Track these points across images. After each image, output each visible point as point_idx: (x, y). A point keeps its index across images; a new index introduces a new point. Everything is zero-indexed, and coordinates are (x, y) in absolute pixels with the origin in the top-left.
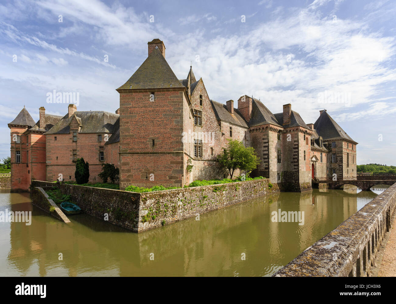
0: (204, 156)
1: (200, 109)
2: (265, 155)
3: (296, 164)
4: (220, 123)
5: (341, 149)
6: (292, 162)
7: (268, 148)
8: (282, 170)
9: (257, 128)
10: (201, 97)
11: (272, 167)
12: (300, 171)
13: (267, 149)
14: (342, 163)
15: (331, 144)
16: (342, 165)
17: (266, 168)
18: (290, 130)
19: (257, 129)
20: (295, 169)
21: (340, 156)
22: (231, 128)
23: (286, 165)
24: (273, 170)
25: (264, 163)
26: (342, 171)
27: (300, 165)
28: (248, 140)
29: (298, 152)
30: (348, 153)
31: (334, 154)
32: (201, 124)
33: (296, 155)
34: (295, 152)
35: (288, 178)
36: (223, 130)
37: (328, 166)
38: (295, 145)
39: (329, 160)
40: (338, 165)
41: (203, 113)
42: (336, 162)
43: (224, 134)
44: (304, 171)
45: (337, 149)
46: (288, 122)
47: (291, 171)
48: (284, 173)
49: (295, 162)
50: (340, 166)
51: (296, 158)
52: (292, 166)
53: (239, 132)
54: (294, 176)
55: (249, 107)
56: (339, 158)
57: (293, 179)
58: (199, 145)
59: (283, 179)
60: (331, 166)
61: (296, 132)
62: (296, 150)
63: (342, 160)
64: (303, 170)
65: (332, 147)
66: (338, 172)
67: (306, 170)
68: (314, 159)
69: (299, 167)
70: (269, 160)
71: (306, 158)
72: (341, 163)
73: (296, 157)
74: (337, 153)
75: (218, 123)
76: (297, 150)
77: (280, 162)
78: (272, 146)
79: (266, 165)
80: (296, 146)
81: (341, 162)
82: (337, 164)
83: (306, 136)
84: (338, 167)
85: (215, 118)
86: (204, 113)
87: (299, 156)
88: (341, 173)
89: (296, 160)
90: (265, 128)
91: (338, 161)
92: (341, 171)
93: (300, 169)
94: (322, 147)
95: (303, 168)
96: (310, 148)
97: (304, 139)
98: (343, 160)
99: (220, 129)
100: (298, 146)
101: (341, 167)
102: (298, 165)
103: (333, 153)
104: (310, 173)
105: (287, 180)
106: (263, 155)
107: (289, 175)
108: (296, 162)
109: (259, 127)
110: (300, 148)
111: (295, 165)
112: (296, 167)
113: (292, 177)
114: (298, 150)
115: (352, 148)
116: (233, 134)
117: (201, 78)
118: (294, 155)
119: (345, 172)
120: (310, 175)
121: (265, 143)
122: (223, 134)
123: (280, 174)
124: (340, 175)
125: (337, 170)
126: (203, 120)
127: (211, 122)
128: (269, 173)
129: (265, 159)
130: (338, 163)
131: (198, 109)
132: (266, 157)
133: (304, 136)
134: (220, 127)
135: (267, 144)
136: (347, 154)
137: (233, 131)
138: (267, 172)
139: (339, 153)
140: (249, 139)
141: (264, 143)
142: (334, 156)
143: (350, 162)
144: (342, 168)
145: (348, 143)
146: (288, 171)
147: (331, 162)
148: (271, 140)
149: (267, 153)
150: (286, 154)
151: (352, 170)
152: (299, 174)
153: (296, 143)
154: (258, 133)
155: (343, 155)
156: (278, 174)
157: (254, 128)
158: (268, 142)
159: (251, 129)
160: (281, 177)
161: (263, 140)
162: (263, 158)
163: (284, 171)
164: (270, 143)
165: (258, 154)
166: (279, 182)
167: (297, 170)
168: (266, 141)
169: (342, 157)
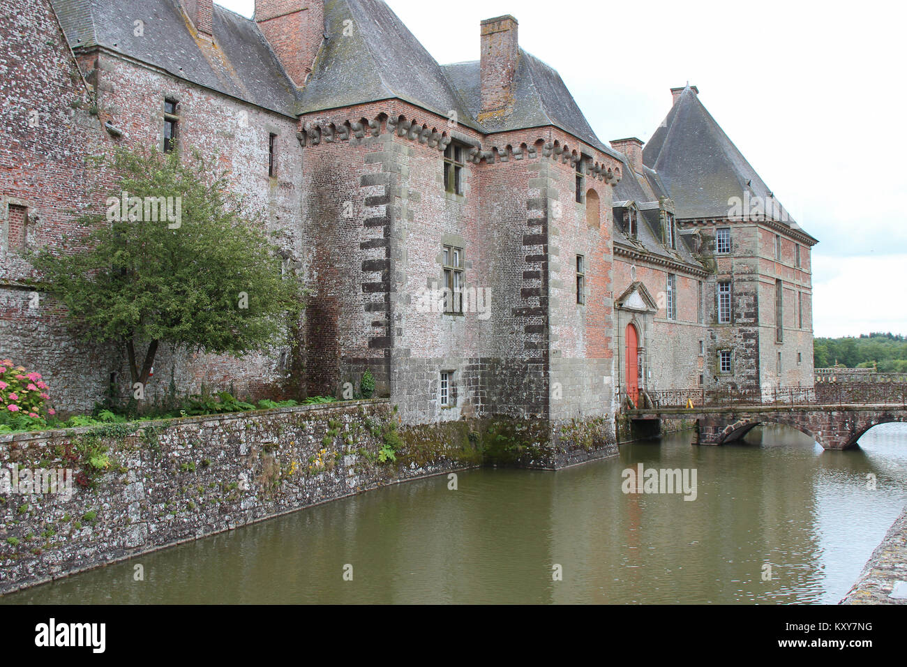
2: (370, 266)
3: (536, 321)
4: (96, 64)
5: (749, 261)
6: (517, 313)
7: (387, 233)
8: (468, 354)
9: (336, 122)
11: (407, 333)
12: (552, 360)
13: (378, 233)
14: (756, 323)
15: (714, 238)
16: (757, 332)
17: (375, 343)
18: (509, 147)
19: (333, 127)
20: (530, 346)
21: (746, 294)
22: (172, 104)
24: (415, 353)
25: (368, 314)
26: (757, 362)
27: (554, 330)
28: (286, 185)
29: (544, 258)
30: (778, 281)
31: (725, 284)
33: (536, 275)
34: (529, 259)
35: (501, 394)
36: (111, 113)
37: (702, 339)
38: (531, 223)
39: (708, 309)
40: (741, 331)
42: (732, 318)
43: (121, 135)
44: (574, 361)
45: (735, 261)
46: (504, 108)
47: (513, 361)
48: (482, 367)
49: (531, 312)
50: (747, 336)
51: (536, 292)
52: (518, 332)
53: (231, 136)
54: (527, 387)
55: (306, 10)
56: (743, 302)
57: (518, 401)
59: (476, 401)
60: (713, 337)
61: (536, 158)
62: (536, 247)
63: (757, 310)
64: (568, 354)
65: (716, 252)
66: (741, 365)
67: (589, 354)
68: (635, 301)
69: (547, 338)
70: (387, 298)
71: (587, 291)
72: (750, 325)
73: (536, 283)
74: (736, 278)
75: (76, 65)
76: (538, 249)
78: (411, 218)
79: (376, 324)
80: (537, 230)
81: (752, 320)
82: (735, 331)
83: (589, 182)
84: (739, 340)
87: (550, 281)
88: (753, 372)
89: (535, 303)
90: (370, 123)
91: (739, 316)
92: (752, 361)
93: (553, 346)
94: (674, 248)
95: (574, 346)
96: (610, 245)
97: (574, 195)
98: (760, 309)
99: (94, 99)
100: (545, 230)
101: (753, 342)
102: (544, 329)
103: (720, 277)
104: (609, 369)
105: (494, 408)
106: (361, 271)
107: (503, 382)
108: (534, 312)
109: (345, 113)
110: (553, 241)
111: (530, 330)
112: (535, 338)
113: (518, 389)
114: (546, 250)
115: (794, 258)
116: (184, 138)
118: (528, 276)
119: (766, 363)
120: (606, 380)
121: (374, 202)
122: (114, 135)
123: (458, 376)
124: (750, 377)
125: (737, 354)
128: (389, 370)
129: (370, 288)
130: (739, 324)
132: (377, 277)
133: (579, 179)
134: (95, 87)
135: (383, 208)
136: (773, 282)
137: (185, 123)
138: (378, 361)
139: (745, 280)
140: (297, 179)
141: (367, 205)
142: (725, 292)
143: (789, 322)
144: (757, 347)
145: (777, 236)
146: (498, 361)
147: (715, 318)
148: (406, 186)
149: (383, 257)
150: (491, 269)
151: (796, 355)
152: (547, 375)
153: (538, 214)
154: (340, 150)
155: (760, 288)
156: (447, 374)
157: (320, 121)
158: (387, 199)
159: (308, 126)
160: (461, 390)
161: (364, 188)
162: (364, 285)
163: (483, 360)
164: (400, 203)
165: (340, 261)
166: (454, 415)
167: (538, 354)
168: (378, 191)
169: (756, 299)
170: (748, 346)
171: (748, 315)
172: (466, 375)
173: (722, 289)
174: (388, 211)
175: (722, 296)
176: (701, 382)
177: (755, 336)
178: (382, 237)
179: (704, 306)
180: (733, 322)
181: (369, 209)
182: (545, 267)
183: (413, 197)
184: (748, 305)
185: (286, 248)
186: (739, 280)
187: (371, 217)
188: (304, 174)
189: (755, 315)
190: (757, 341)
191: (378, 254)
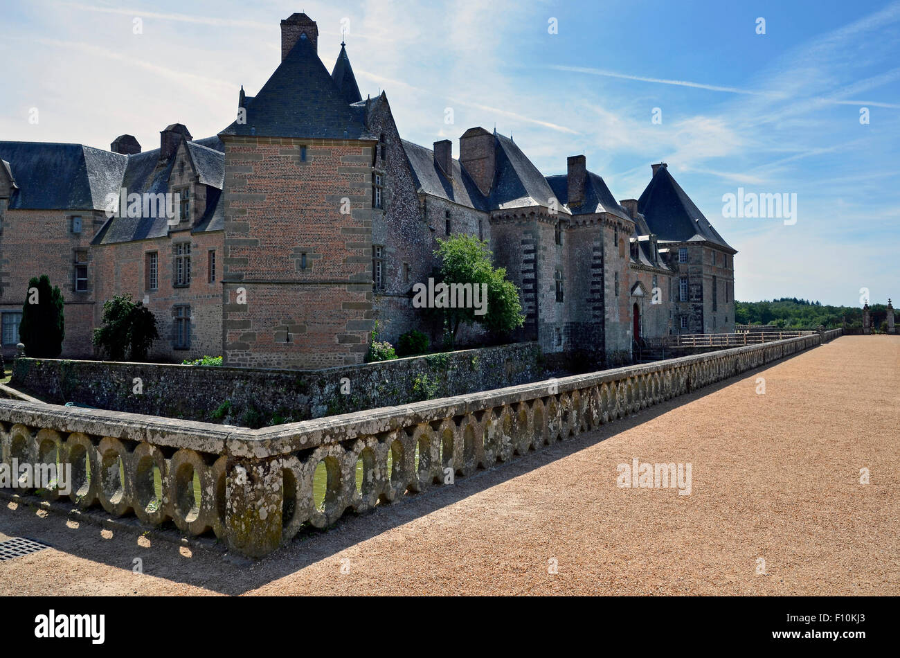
0: (389, 284)
1: (381, 169)
2: (527, 281)
3: (597, 304)
4: (425, 201)
5: (698, 266)
6: (589, 301)
7: (535, 266)
8: (565, 320)
9: (509, 215)
10: (383, 138)
12: (606, 323)
13: (531, 267)
14: (702, 301)
15: (678, 254)
16: (702, 306)
17: (530, 316)
18: (584, 222)
19: (507, 217)
20: (595, 316)
21: (696, 285)
22: (448, 214)
23: (574, 306)
25: (526, 303)
26: (702, 322)
27: (607, 308)
29: (602, 275)
30: (714, 277)
31: (684, 279)
32: (382, 206)
33: (598, 283)
34: (594, 275)
35: (581, 339)
36: (430, 221)
37: (672, 310)
38: (595, 258)
39: (674, 293)
40: (693, 305)
42: (688, 298)
43: (433, 230)
44: (615, 323)
45: (689, 266)
46: (580, 201)
47: (586, 323)
48: (571, 327)
49: (595, 300)
50: (696, 308)
51: (598, 291)
52: (589, 310)
53: (467, 224)
54: (594, 335)
55: (488, 157)
56: (694, 289)
57: (590, 342)
58: (378, 257)
59: (568, 342)
60: (677, 309)
61: (597, 227)
63: (702, 294)
64: (612, 320)
65: (679, 261)
66: (693, 325)
67: (621, 320)
68: (638, 291)
69: (604, 312)
70: (536, 296)
71: (620, 289)
72: (698, 302)
73: (598, 287)
74: (690, 275)
75: (420, 203)
76: (599, 271)
77: (562, 301)
78: (544, 259)
79: (530, 308)
80: (598, 262)
81: (699, 299)
82: (690, 305)
83: (620, 235)
84: (692, 310)
85: (413, 189)
86: (388, 178)
87: (605, 286)
88: (700, 328)
89: (597, 296)
90: (527, 216)
91: (692, 297)
92: (700, 322)
93: (606, 316)
94: (656, 261)
95: (614, 316)
96: (629, 264)
97: (614, 243)
98: (704, 293)
99: (425, 216)
100: (602, 261)
101: (700, 311)
102: (602, 308)
103: (681, 275)
104: (629, 327)
105: (577, 345)
106: (522, 283)
107: (581, 333)
108: (598, 300)
109: (514, 211)
110: (606, 267)
111: (595, 309)
112: (597, 313)
113: (589, 336)
114: (603, 271)
115: (723, 262)
116: (452, 228)
117: (384, 92)
118: (594, 283)
120: (628, 332)
121: (528, 252)
122: (431, 230)
123: (562, 331)
124: (698, 331)
125: (691, 318)
126: (387, 195)
127: (404, 200)
128: (537, 328)
129: (527, 291)
130: (692, 302)
131: (376, 169)
132: (530, 286)
133: (616, 235)
134: (426, 211)
135: (533, 255)
136: (711, 278)
137: (452, 221)
138: (533, 324)
139: (695, 277)
140: (489, 240)
141: (525, 253)
142: (684, 284)
143: (720, 299)
144: (702, 314)
145: (714, 251)
146: (579, 323)
147: (678, 298)
148: (542, 244)
149: (533, 277)
150: (575, 280)
151: (724, 318)
152: (604, 330)
153: (598, 254)
154: (510, 227)
155: (704, 281)
156: (558, 329)
157: (501, 214)
158: (535, 251)
159: (494, 216)
160: (563, 337)
161: (523, 245)
162: (524, 290)
163: (571, 323)
164: (540, 252)
166: (560, 349)
167: (599, 320)
168: (531, 247)
169: (702, 288)
170: (697, 314)
171: (697, 297)
172: (565, 330)
173: (682, 282)
174: (535, 256)
175: (682, 286)
176: (671, 334)
177: (701, 308)
178: (532, 268)
179: (672, 292)
180: (689, 300)
181: (526, 255)
182: (603, 279)
183: (545, 249)
184: (697, 291)
186: (692, 277)
187: (527, 259)
188: (492, 237)
189: (701, 296)
190: (702, 311)
191: (531, 276)
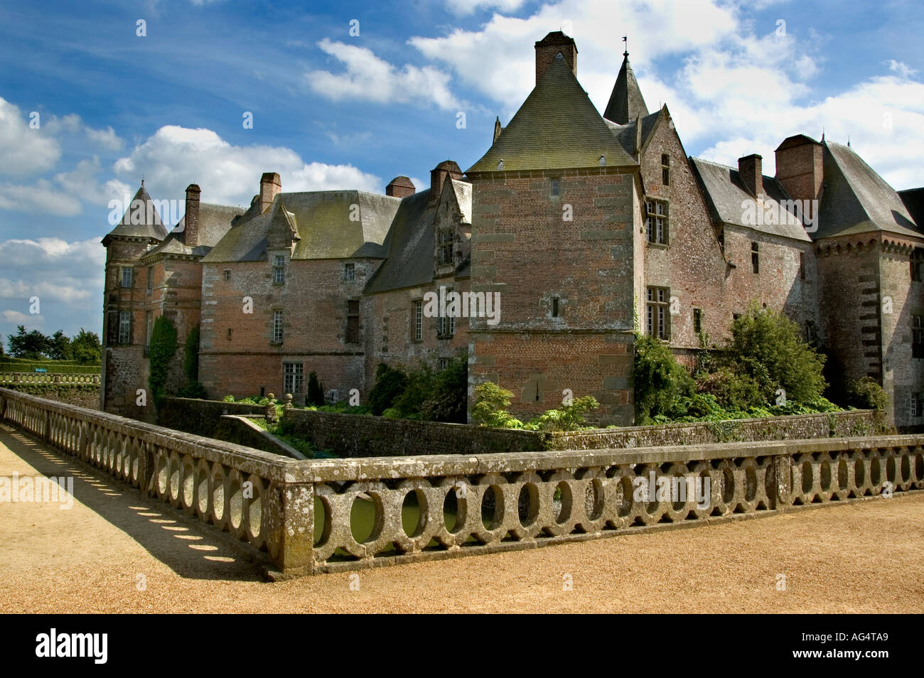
0: (675, 335)
1: (662, 196)
2: (866, 330)
4: (723, 232)
7: (879, 310)
9: (840, 244)
10: (665, 159)
11: (891, 370)
17: (872, 375)
19: (838, 246)
22: (755, 247)
24: (896, 382)
25: (866, 359)
28: (810, 282)
32: (665, 240)
36: (730, 255)
41: (670, 206)
43: (734, 267)
53: (782, 258)
55: (812, 172)
58: (659, 302)
70: (879, 349)
75: (716, 234)
77: (923, 356)
78: (891, 300)
79: (872, 364)
85: (705, 218)
86: (673, 206)
90: (865, 245)
99: (722, 250)
106: (861, 333)
109: (847, 238)
116: (761, 263)
117: (665, 105)
121: (868, 291)
122: (731, 266)
126: (671, 227)
127: (694, 232)
131: (656, 197)
132: (873, 337)
134: (723, 243)
135: (875, 295)
137: (761, 254)
140: (815, 278)
141: (863, 293)
148: (887, 281)
149: (875, 325)
154: (843, 260)
156: (916, 394)
157: (830, 243)
158: (877, 290)
159: (821, 246)
161: (861, 283)
162: (863, 341)
164: (885, 291)
165: (845, 327)
168: (871, 285)
174: (878, 296)
178: (874, 313)
181: (865, 296)
183: (892, 286)
185: (811, 319)
187: (866, 300)
188: (819, 274)
191: (871, 323)
